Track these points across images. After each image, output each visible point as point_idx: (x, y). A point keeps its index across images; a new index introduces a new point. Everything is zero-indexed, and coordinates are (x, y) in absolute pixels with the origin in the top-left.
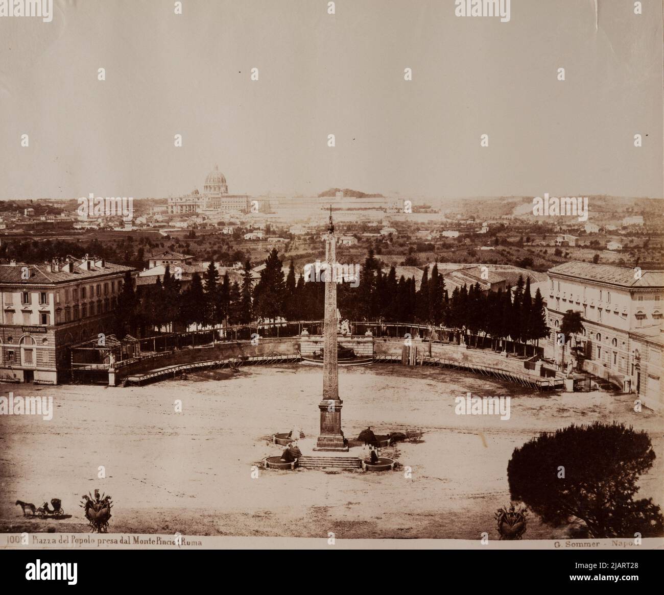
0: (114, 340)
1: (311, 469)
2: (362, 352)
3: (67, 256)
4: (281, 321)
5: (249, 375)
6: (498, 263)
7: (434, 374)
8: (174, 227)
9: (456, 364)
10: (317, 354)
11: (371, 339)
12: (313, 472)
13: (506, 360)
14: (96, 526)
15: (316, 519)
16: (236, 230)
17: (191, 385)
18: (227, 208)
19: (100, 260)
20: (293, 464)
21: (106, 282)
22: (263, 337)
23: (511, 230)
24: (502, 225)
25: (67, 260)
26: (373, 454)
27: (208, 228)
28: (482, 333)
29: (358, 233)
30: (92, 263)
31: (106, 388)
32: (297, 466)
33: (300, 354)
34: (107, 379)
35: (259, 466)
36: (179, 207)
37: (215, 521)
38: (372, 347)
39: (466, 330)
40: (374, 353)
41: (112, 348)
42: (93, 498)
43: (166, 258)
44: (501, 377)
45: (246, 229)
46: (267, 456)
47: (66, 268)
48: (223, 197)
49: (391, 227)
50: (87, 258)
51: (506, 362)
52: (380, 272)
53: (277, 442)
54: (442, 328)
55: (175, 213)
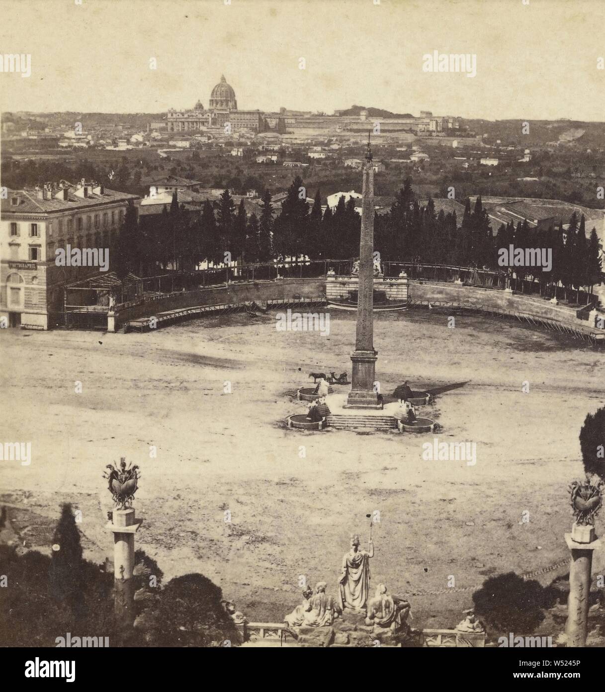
0: (114, 279)
1: (341, 429)
2: (395, 296)
3: (61, 181)
4: (305, 259)
5: (269, 320)
6: (543, 196)
7: (476, 322)
8: (174, 147)
9: (501, 311)
10: (345, 298)
11: (405, 281)
12: (343, 433)
13: (556, 309)
14: (120, 500)
15: (347, 486)
16: (247, 152)
17: (201, 332)
18: (236, 126)
19: (98, 186)
20: (320, 423)
21: (105, 211)
22: (284, 277)
23: (557, 158)
24: (547, 153)
25: (61, 185)
26: (410, 412)
27: (214, 149)
28: (530, 276)
29: (385, 158)
30: (89, 188)
31: (104, 334)
32: (325, 425)
33: (326, 298)
34: (106, 323)
35: (282, 425)
36: (180, 124)
37: (234, 490)
38: (406, 290)
39: (512, 273)
40: (409, 297)
41: (112, 287)
42: (118, 468)
43: (170, 184)
44: (551, 327)
45: (258, 150)
46: (292, 414)
47: (60, 195)
48: (231, 113)
49: (423, 152)
50: (83, 183)
51: (556, 311)
52: (416, 205)
53: (301, 398)
54: (485, 271)
55: (175, 130)
